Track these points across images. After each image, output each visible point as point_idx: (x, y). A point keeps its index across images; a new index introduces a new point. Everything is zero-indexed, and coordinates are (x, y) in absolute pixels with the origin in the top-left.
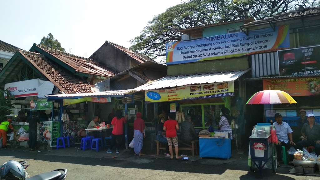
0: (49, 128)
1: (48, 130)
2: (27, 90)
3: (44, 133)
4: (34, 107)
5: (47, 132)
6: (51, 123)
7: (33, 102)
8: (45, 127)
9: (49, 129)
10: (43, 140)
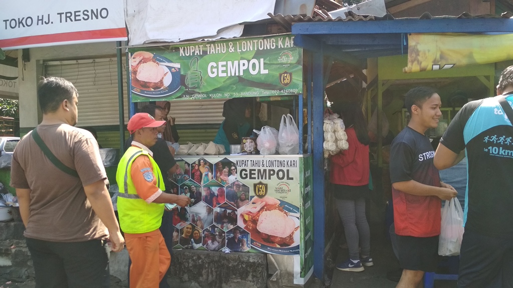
0: (279, 190)
1: (272, 198)
2: (55, 18)
3: (239, 211)
4: (157, 86)
5: (267, 207)
6: (293, 164)
7: (155, 60)
8: (249, 183)
9: (279, 196)
10: (234, 244)
